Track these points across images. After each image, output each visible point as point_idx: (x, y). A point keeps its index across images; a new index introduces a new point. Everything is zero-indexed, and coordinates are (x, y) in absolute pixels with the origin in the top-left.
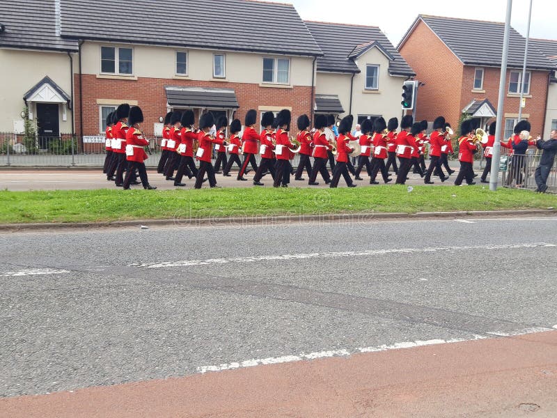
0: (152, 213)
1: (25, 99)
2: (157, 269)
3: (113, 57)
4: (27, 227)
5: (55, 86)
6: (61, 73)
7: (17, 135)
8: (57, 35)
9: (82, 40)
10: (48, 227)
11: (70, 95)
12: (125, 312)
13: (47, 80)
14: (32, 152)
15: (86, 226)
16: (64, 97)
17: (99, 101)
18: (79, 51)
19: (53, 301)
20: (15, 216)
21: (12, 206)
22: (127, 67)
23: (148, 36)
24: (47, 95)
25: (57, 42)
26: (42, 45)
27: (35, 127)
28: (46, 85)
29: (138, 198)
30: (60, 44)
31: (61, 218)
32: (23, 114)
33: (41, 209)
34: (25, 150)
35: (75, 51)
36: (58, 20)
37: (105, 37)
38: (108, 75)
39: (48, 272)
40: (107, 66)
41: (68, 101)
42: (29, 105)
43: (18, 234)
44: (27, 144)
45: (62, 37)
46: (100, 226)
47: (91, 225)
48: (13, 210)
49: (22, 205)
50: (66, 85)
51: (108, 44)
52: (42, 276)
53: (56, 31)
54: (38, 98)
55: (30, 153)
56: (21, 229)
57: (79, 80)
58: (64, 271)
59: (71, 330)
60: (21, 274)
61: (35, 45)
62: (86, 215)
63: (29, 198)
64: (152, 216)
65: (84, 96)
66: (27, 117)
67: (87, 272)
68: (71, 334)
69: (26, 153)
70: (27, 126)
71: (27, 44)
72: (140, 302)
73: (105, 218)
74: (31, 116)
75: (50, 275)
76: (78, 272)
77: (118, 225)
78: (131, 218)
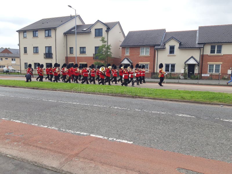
0: (225, 101)
1: (185, 63)
2: (226, 121)
3: (215, 49)
4: (183, 101)
5: (194, 59)
6: (197, 55)
7: (182, 74)
8: (197, 43)
9: (205, 44)
10: (189, 102)
11: (199, 61)
12: (214, 135)
13: (192, 57)
14: (186, 79)
15: (201, 103)
16: (197, 62)
17: (208, 63)
18: (203, 48)
19: (190, 126)
20: (180, 98)
21: (179, 94)
22: (219, 51)
23: (229, 40)
24: (192, 62)
25: (196, 45)
26: (192, 47)
27: (187, 71)
28: (192, 59)
29: (220, 95)
30: (197, 46)
31: (193, 100)
32: (184, 67)
33: (187, 96)
34: (183, 78)
35: (202, 47)
36: (197, 39)
37: (212, 42)
38: (212, 54)
39: (188, 116)
40: (212, 51)
41: (198, 63)
42: (186, 65)
43: (180, 103)
44: (184, 76)
45: (198, 44)
46: (206, 104)
47: (203, 103)
48: (179, 96)
49: (182, 94)
50: (198, 59)
51: (213, 44)
52: (187, 117)
53: (197, 42)
54: (189, 63)
55: (185, 79)
56: (181, 101)
57: (202, 57)
58: (193, 117)
59: (195, 136)
60: (180, 115)
61: (189, 47)
62: (202, 100)
63: (184, 93)
64: (225, 102)
65: (203, 62)
66: (185, 68)
67: (201, 118)
68: (195, 138)
69: (184, 79)
70: (185, 71)
71: (187, 47)
72: (220, 132)
73: (208, 101)
74: (186, 68)
75: (189, 117)
76: (198, 118)
77: (212, 104)
78: (217, 102)
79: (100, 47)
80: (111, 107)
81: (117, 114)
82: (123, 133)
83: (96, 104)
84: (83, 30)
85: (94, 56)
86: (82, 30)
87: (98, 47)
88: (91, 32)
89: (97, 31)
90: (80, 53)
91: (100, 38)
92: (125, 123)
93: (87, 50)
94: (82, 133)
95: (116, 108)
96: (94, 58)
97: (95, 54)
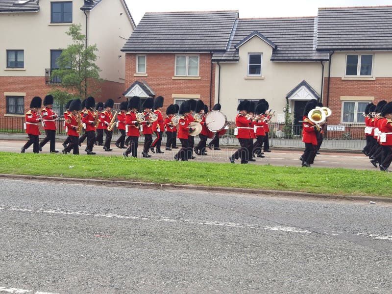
0: (380, 191)
1: (287, 98)
2: (383, 240)
3: (357, 63)
4: (281, 194)
5: (309, 88)
6: (314, 77)
7: (280, 124)
8: (314, 49)
9: (332, 51)
10: (296, 195)
11: (320, 94)
12: (354, 274)
13: (304, 83)
14: (289, 137)
15: (325, 197)
16: (315, 95)
17: (342, 98)
18: (330, 60)
19: (298, 255)
20: (274, 185)
21: (272, 177)
22: (367, 70)
23: (387, 44)
24: (304, 95)
25: (313, 55)
26: (302, 58)
27: (292, 118)
28: (303, 87)
29: (369, 177)
30: (316, 55)
31: (307, 189)
32: (285, 109)
33: (293, 181)
34: (283, 135)
35: (326, 60)
36: (315, 38)
37: (351, 47)
38: (351, 77)
39: (295, 230)
40: (351, 70)
41: (319, 98)
42: (289, 102)
43: (275, 198)
44: (286, 131)
45: (317, 50)
46: (336, 198)
47: (329, 196)
48: (273, 180)
49: (279, 176)
50: (317, 87)
51: (352, 53)
52: (291, 232)
53: (313, 46)
54: (295, 97)
55: (287, 138)
56: (277, 194)
57: (328, 82)
58: (306, 231)
59: (310, 280)
60: (275, 229)
61: (297, 58)
62: (326, 188)
63: (284, 172)
64: (380, 194)
65: (330, 94)
66: (287, 111)
67: (324, 234)
68: (310, 284)
69: (284, 138)
70: (287, 117)
71: (292, 58)
72: (367, 267)
73: (341, 192)
74: (290, 111)
75: (296, 233)
76: (318, 234)
77: (351, 199)
78: (362, 194)
79: (65, 50)
80: (97, 215)
81: (113, 232)
82: (127, 282)
83: (54, 208)
84: (16, 3)
85: (48, 75)
86: (14, 5)
87: (61, 51)
88: (39, 9)
89: (58, 8)
90: (8, 67)
91: (65, 28)
92: (133, 256)
93: (27, 59)
94: (11, 290)
95: (109, 216)
96: (47, 82)
97: (52, 69)
